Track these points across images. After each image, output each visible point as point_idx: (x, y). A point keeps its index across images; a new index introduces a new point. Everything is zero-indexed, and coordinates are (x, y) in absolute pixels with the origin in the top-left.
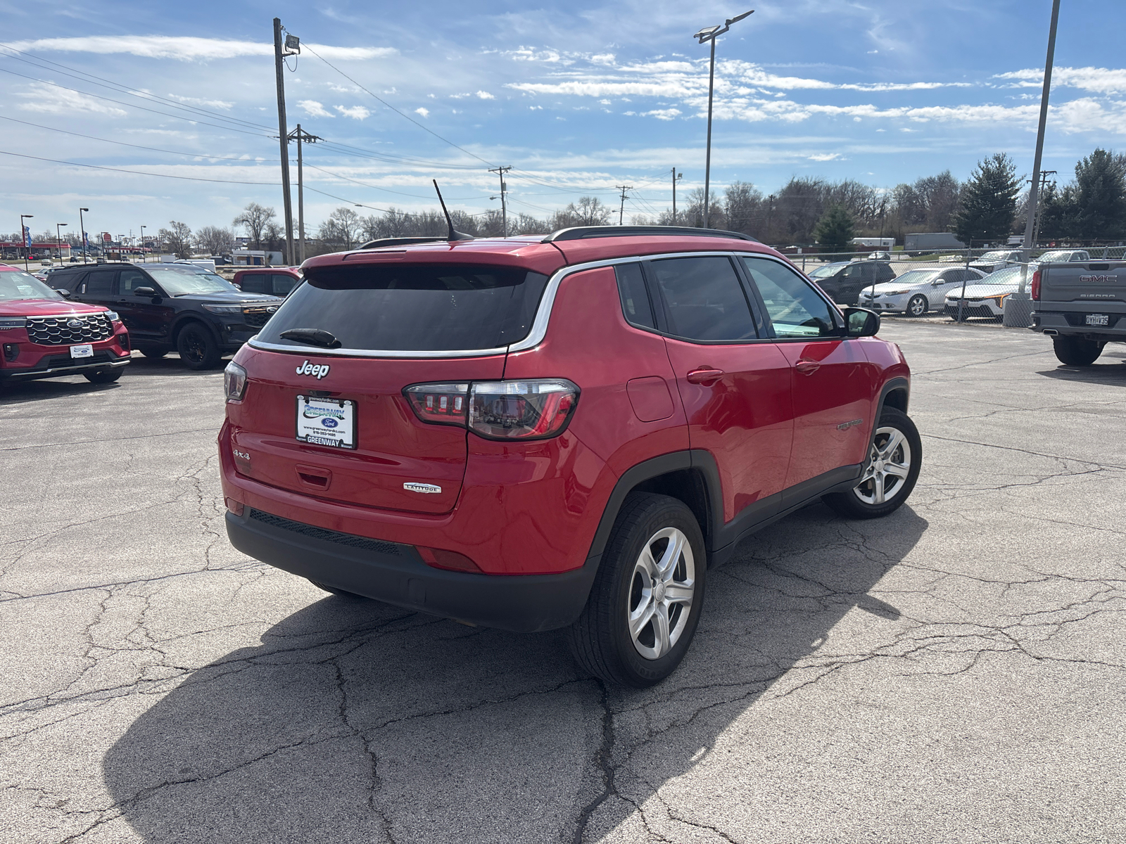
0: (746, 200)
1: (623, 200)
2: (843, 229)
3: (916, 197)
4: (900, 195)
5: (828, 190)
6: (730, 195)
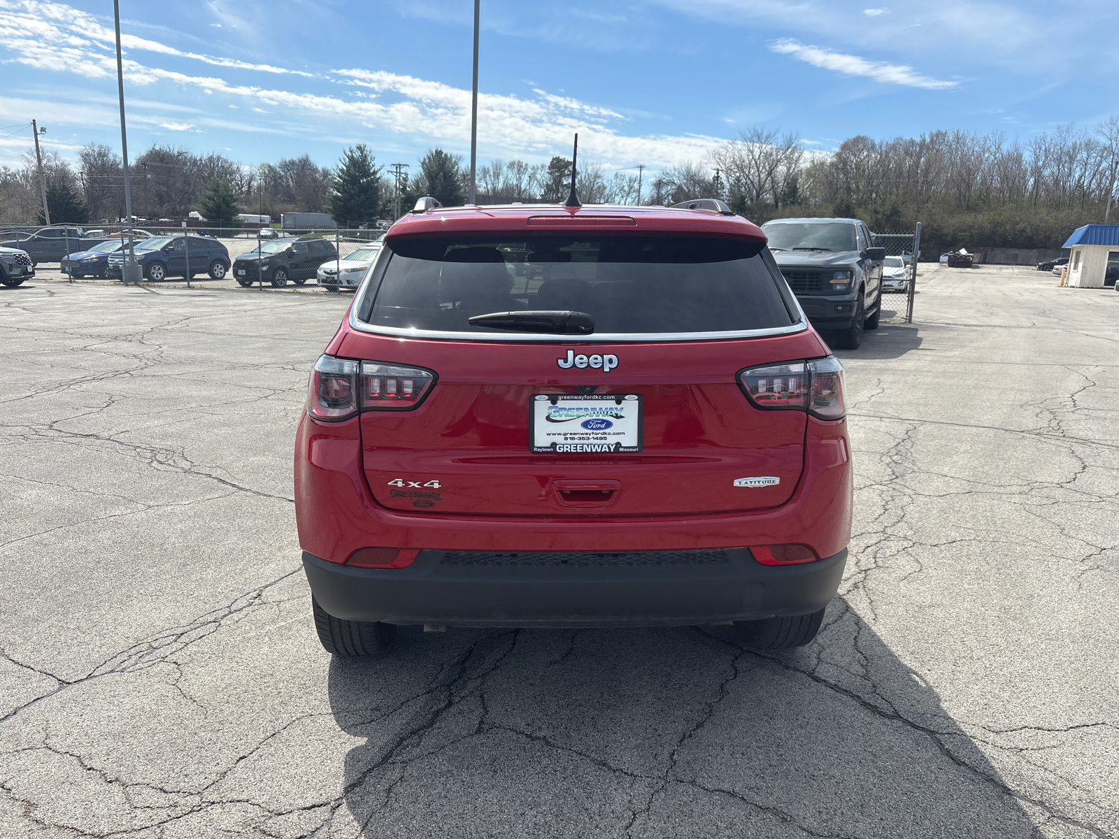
0: (103, 165)
2: (228, 205)
3: (281, 177)
4: (265, 173)
5: (194, 162)
6: (85, 157)
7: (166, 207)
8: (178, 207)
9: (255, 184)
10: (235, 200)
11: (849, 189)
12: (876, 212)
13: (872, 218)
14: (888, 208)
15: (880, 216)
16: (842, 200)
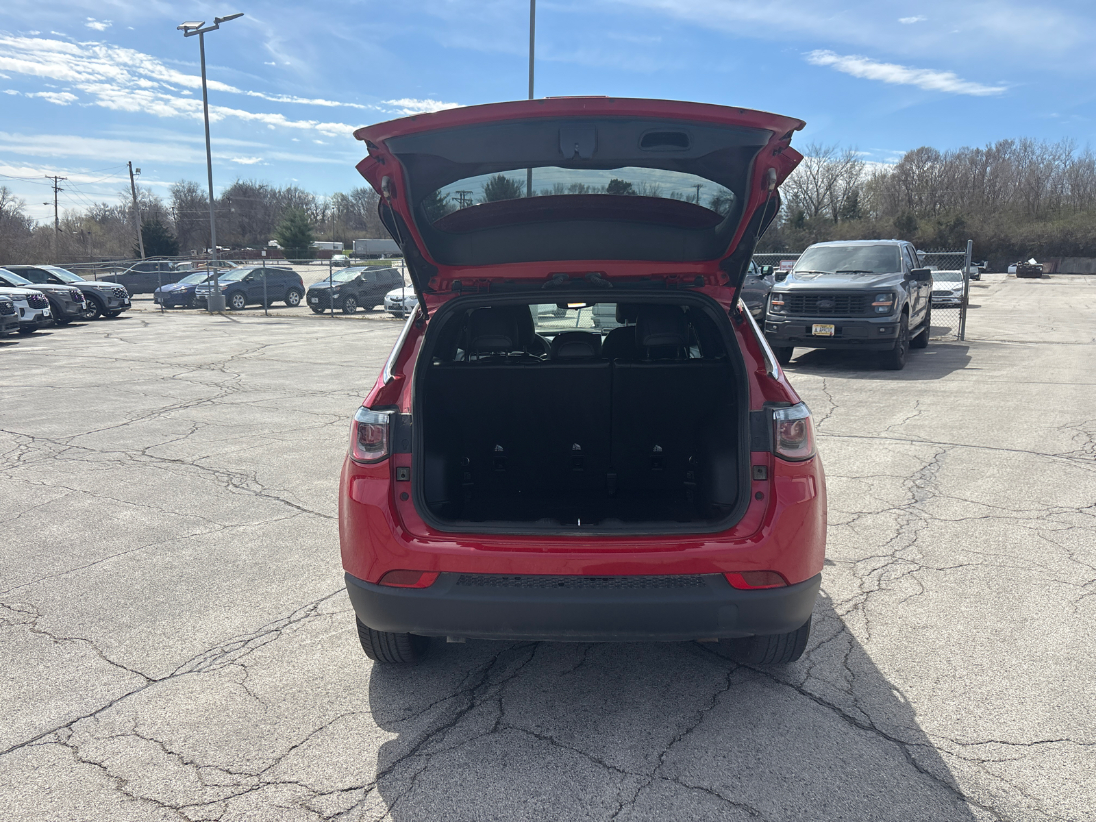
1: (56, 192)
2: (303, 234)
3: (353, 206)
4: (338, 202)
5: (274, 194)
6: (176, 193)
7: (248, 236)
8: (258, 236)
9: (329, 212)
10: (309, 230)
11: (910, 201)
12: (940, 223)
13: (935, 230)
14: (951, 220)
15: (943, 227)
16: (904, 213)
